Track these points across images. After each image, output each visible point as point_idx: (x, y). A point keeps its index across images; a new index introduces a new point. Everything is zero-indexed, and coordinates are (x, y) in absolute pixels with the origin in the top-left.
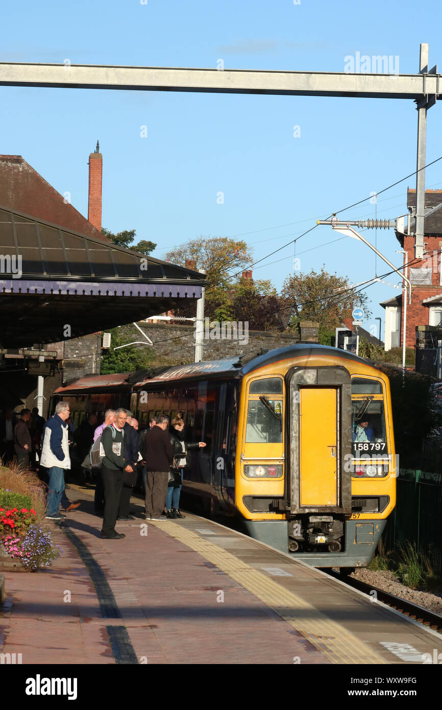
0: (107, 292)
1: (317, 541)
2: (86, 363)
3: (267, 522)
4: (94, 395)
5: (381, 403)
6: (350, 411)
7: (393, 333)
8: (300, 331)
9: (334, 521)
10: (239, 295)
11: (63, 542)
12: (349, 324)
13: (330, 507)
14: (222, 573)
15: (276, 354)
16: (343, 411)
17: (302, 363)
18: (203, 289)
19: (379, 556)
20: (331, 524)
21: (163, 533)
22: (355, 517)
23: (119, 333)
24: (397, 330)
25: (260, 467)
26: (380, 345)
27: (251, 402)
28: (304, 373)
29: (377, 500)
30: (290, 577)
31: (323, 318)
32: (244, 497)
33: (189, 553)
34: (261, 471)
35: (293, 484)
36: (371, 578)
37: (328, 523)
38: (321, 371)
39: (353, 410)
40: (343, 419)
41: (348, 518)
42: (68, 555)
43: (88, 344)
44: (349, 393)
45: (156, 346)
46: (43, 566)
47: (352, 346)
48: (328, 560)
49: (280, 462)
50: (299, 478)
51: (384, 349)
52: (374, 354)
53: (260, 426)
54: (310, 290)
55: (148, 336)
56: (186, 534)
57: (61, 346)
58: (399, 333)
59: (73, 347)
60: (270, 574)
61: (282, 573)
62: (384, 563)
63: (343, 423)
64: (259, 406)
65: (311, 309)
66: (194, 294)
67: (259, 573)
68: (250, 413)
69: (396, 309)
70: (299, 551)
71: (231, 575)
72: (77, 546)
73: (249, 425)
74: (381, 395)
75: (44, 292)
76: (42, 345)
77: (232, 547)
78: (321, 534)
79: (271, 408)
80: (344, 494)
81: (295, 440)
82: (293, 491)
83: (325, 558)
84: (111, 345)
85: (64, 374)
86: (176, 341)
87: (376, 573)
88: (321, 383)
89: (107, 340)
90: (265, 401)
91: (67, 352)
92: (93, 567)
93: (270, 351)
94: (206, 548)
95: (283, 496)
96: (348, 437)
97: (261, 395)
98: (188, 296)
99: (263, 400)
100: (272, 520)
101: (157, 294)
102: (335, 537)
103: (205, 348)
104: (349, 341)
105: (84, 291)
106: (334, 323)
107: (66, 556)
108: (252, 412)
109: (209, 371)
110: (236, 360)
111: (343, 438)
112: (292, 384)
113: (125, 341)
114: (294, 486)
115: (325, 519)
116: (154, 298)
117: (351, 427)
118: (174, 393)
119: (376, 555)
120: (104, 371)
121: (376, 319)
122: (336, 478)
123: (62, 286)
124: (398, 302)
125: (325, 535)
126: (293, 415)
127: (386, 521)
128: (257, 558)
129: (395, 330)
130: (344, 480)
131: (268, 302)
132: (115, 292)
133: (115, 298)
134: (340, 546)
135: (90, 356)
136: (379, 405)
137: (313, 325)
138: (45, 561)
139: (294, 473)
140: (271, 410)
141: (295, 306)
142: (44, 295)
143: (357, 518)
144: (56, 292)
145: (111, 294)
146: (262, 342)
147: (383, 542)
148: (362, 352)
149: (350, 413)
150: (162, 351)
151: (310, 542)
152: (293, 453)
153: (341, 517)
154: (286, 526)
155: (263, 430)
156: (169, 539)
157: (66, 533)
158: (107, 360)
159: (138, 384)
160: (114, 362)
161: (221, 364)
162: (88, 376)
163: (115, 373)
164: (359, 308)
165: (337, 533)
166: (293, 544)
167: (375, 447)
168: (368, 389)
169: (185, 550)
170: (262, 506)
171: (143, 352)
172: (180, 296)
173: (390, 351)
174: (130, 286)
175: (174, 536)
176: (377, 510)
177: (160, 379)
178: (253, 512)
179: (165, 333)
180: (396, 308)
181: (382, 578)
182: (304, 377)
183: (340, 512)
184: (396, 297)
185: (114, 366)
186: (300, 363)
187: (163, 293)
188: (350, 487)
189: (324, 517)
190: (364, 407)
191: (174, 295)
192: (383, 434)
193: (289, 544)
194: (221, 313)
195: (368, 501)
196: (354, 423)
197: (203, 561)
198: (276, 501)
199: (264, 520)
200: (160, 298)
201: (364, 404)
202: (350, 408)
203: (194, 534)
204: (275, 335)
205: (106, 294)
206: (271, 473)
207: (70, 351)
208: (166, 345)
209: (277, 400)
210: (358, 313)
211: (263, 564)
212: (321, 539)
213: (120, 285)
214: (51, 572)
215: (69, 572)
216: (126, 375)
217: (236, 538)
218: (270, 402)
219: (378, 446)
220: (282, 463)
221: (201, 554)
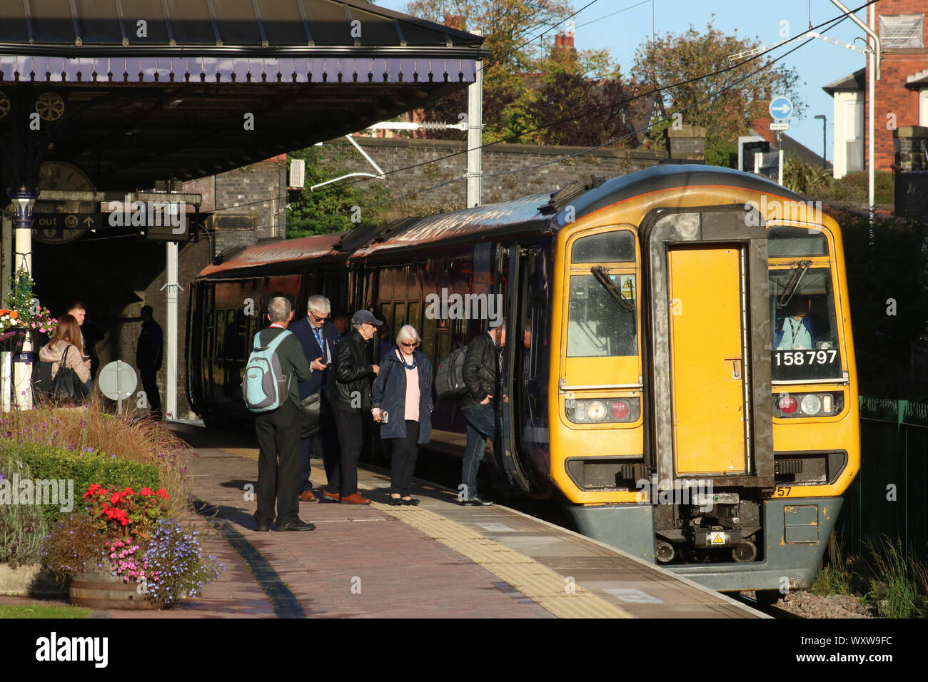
0: (294, 76)
1: (710, 541)
2: (257, 219)
3: (613, 508)
4: (275, 277)
5: (827, 272)
6: (767, 290)
7: (849, 145)
8: (668, 146)
9: (742, 502)
10: (548, 80)
11: (221, 553)
12: (764, 130)
13: (733, 475)
14: (529, 600)
15: (622, 184)
16: (753, 292)
17: (671, 200)
18: (479, 65)
19: (831, 567)
20: (736, 507)
21: (414, 531)
22: (781, 493)
23: (321, 158)
24: (857, 138)
25: (596, 403)
26: (825, 168)
27: (576, 280)
28: (677, 220)
29: (823, 460)
30: (659, 606)
31: (713, 119)
32: (568, 462)
33: (465, 567)
34: (598, 411)
35: (660, 434)
36: (818, 609)
37: (731, 506)
38: (708, 216)
39: (773, 288)
40: (753, 307)
41: (769, 496)
42: (232, 577)
43: (262, 181)
44: (763, 257)
45: (392, 182)
46: (184, 597)
47: (770, 169)
48: (732, 577)
49: (634, 392)
50: (672, 422)
51: (832, 175)
52: (813, 182)
53: (593, 325)
54: (687, 64)
55: (377, 163)
56: (457, 532)
57: (210, 186)
58: (861, 142)
59: (232, 189)
60: (618, 600)
61: (643, 598)
62: (840, 580)
63: (753, 313)
64: (591, 287)
65: (689, 102)
66: (461, 75)
67: (599, 599)
68: (573, 300)
69: (855, 96)
70: (675, 562)
71: (545, 604)
72: (248, 560)
73: (573, 324)
74: (825, 259)
75: (172, 79)
76: (172, 182)
77: (547, 553)
78: (717, 528)
79: (614, 290)
80: (758, 450)
81: (661, 349)
82: (660, 446)
83: (725, 574)
84: (305, 183)
85: (217, 240)
86: (431, 171)
87: (826, 600)
88: (709, 238)
89: (298, 172)
90: (602, 275)
91: (222, 197)
92: (280, 597)
93: (609, 181)
94: (497, 557)
95: (642, 456)
96: (764, 340)
97: (595, 265)
98: (449, 80)
99: (599, 275)
100: (623, 504)
101: (390, 76)
102: (745, 533)
103: (486, 183)
104: (764, 162)
105: (249, 76)
106: (735, 129)
107: (229, 578)
108: (578, 297)
109: (494, 224)
110: (545, 201)
111: (755, 343)
112: (653, 242)
113: (332, 173)
114: (662, 437)
115: (724, 498)
116: (384, 85)
117: (769, 321)
118: (428, 267)
119: (825, 565)
120: (292, 231)
121: (817, 117)
122: (742, 419)
123: (206, 66)
124: (858, 83)
125: (726, 529)
126: (657, 301)
127: (841, 500)
128: (594, 572)
129: (854, 138)
130: (759, 424)
131: (605, 92)
132: (310, 76)
133: (309, 86)
134: (755, 549)
135: (265, 205)
136: (821, 277)
137: (694, 132)
138: (189, 587)
139: (662, 413)
140: (614, 293)
141: (660, 100)
142: (172, 83)
143: (785, 496)
144: (195, 79)
145: (302, 79)
146: (596, 168)
147: (838, 540)
148: (789, 182)
149: (767, 295)
150: (404, 190)
151: (696, 543)
152: (659, 374)
153: (756, 494)
154: (650, 514)
155: (600, 333)
156: (424, 541)
157: (228, 536)
158: (299, 212)
159: (358, 253)
160: (312, 216)
161: (516, 208)
162: (263, 242)
163: (316, 234)
164: (782, 97)
165: (748, 525)
166: (663, 548)
167: (816, 359)
168: (800, 247)
169: (456, 562)
170: (602, 478)
171: (368, 194)
172: (434, 81)
173: (844, 179)
174: (338, 63)
175: (435, 537)
176: (824, 478)
177: (400, 242)
178: (586, 489)
179: (409, 157)
180: (855, 94)
181: (838, 609)
182: (677, 227)
183: (753, 485)
184: (854, 74)
185: (314, 221)
186: (668, 200)
187: (401, 75)
188: (771, 436)
189: (721, 495)
190: (793, 282)
191: (423, 78)
192: (832, 332)
193: (656, 548)
194: (516, 116)
195: (806, 461)
196: (774, 312)
197: (492, 581)
198: (628, 467)
199: (607, 503)
200: (396, 84)
201: (792, 276)
202: (765, 286)
203: (473, 533)
204: (621, 154)
205: (291, 80)
206: (618, 415)
207: (227, 196)
208: (411, 180)
209: (625, 274)
210: (779, 105)
211: (604, 583)
212: (717, 538)
213: (318, 61)
214: (200, 607)
215: (236, 608)
216: (335, 238)
217: (553, 537)
218: (613, 278)
219: (821, 355)
220: (638, 394)
221: (488, 567)
